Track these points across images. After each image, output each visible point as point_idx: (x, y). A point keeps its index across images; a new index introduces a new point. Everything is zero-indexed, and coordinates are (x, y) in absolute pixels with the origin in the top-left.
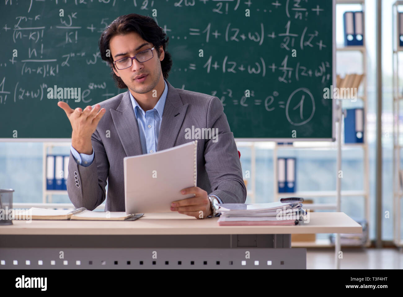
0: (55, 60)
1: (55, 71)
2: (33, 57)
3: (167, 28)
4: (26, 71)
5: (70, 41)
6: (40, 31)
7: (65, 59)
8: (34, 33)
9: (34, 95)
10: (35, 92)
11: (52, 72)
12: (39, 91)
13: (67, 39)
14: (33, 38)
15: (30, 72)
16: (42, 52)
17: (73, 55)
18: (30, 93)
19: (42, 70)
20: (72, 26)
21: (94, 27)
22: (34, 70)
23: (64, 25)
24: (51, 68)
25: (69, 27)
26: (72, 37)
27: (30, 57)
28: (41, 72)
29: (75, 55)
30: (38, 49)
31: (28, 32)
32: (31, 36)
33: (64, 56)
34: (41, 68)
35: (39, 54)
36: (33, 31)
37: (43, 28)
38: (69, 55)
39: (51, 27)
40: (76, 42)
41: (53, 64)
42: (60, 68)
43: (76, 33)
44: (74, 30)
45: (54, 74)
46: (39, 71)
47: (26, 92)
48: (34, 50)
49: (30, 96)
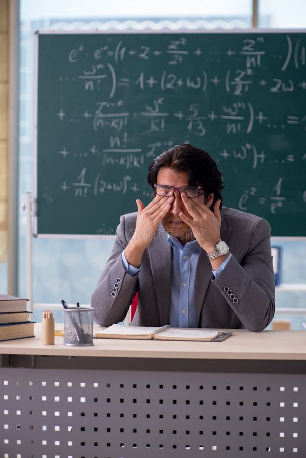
0: (139, 150)
1: (139, 163)
2: (116, 147)
3: (263, 115)
4: (108, 161)
5: (157, 129)
6: (123, 118)
7: (150, 149)
8: (117, 120)
9: (116, 187)
10: (118, 184)
11: (136, 163)
12: (121, 183)
13: (153, 126)
14: (116, 126)
15: (112, 163)
16: (125, 140)
17: (159, 144)
18: (112, 185)
19: (126, 161)
20: (159, 112)
21: (182, 113)
22: (116, 161)
23: (149, 112)
24: (136, 159)
25: (155, 113)
26: (159, 124)
27: (112, 145)
28: (124, 163)
29: (162, 143)
30: (121, 138)
31: (109, 120)
32: (113, 124)
33: (149, 146)
34: (124, 159)
35: (122, 143)
36: (115, 118)
37: (127, 114)
38: (154, 145)
39: (136, 114)
40: (163, 130)
41: (137, 155)
42: (145, 158)
43: (163, 121)
44: (160, 118)
45: (138, 165)
46: (122, 161)
47: (107, 185)
48: (117, 139)
49: (112, 189)
